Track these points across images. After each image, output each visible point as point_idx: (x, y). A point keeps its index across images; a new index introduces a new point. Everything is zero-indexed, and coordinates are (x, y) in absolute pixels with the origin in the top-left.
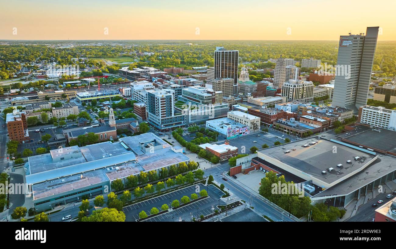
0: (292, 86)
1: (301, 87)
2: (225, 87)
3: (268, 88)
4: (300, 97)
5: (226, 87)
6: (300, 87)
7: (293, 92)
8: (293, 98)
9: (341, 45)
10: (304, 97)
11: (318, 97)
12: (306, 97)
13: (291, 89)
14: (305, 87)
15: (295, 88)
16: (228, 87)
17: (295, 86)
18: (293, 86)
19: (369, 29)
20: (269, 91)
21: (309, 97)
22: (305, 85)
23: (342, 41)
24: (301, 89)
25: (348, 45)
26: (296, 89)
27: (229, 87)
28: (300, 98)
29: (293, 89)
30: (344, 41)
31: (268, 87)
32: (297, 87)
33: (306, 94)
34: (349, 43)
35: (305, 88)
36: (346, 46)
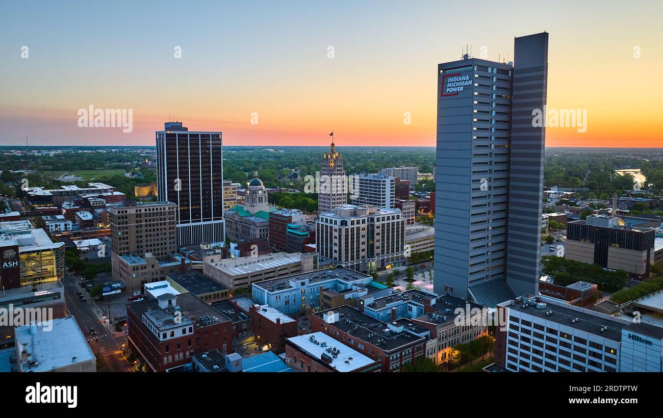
0: (336, 223)
1: (365, 225)
2: (144, 228)
3: (290, 228)
4: (362, 254)
5: (148, 228)
6: (361, 226)
7: (340, 239)
8: (340, 257)
9: (442, 92)
10: (378, 254)
11: (422, 251)
12: (383, 253)
13: (336, 230)
14: (376, 224)
15: (343, 229)
16: (155, 227)
17: (344, 223)
18: (339, 223)
19: (521, 43)
20: (293, 238)
21: (393, 251)
22: (378, 220)
23: (445, 78)
24: (364, 229)
25: (462, 89)
26: (347, 230)
27: (159, 227)
28: (363, 257)
29: (340, 229)
30: (450, 80)
31: (289, 225)
32: (350, 226)
33: (383, 244)
34: (463, 84)
35: (378, 227)
36: (457, 93)
